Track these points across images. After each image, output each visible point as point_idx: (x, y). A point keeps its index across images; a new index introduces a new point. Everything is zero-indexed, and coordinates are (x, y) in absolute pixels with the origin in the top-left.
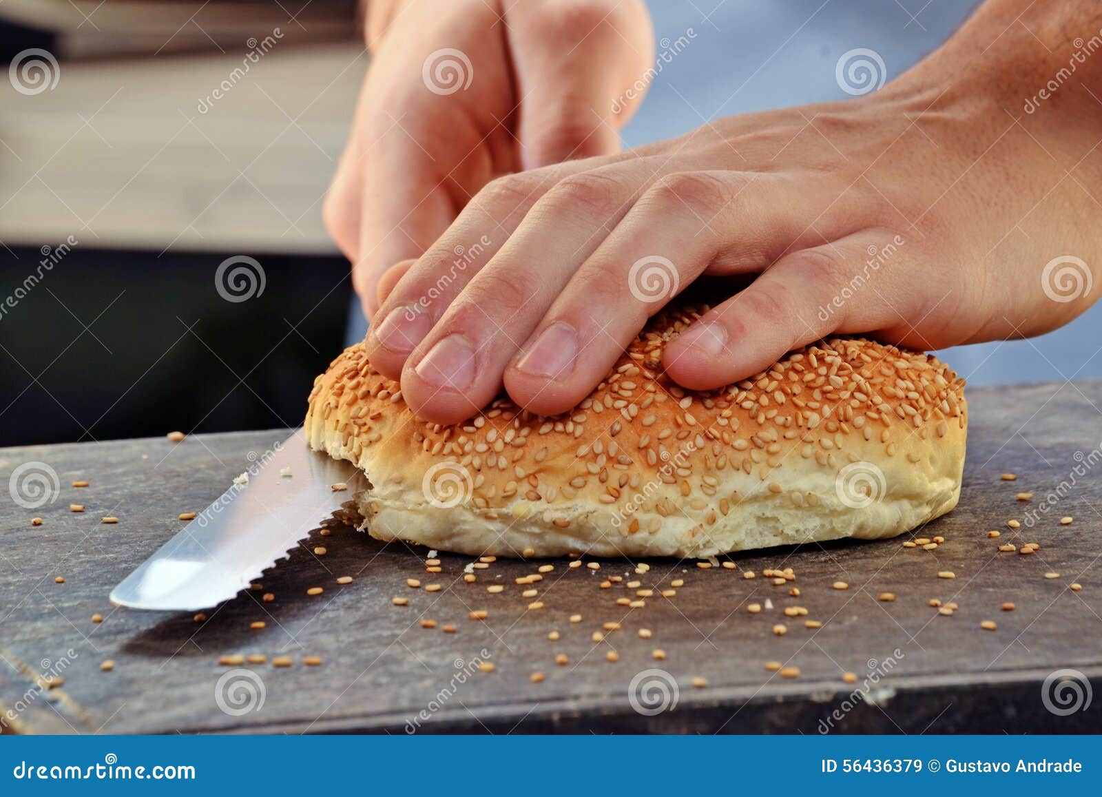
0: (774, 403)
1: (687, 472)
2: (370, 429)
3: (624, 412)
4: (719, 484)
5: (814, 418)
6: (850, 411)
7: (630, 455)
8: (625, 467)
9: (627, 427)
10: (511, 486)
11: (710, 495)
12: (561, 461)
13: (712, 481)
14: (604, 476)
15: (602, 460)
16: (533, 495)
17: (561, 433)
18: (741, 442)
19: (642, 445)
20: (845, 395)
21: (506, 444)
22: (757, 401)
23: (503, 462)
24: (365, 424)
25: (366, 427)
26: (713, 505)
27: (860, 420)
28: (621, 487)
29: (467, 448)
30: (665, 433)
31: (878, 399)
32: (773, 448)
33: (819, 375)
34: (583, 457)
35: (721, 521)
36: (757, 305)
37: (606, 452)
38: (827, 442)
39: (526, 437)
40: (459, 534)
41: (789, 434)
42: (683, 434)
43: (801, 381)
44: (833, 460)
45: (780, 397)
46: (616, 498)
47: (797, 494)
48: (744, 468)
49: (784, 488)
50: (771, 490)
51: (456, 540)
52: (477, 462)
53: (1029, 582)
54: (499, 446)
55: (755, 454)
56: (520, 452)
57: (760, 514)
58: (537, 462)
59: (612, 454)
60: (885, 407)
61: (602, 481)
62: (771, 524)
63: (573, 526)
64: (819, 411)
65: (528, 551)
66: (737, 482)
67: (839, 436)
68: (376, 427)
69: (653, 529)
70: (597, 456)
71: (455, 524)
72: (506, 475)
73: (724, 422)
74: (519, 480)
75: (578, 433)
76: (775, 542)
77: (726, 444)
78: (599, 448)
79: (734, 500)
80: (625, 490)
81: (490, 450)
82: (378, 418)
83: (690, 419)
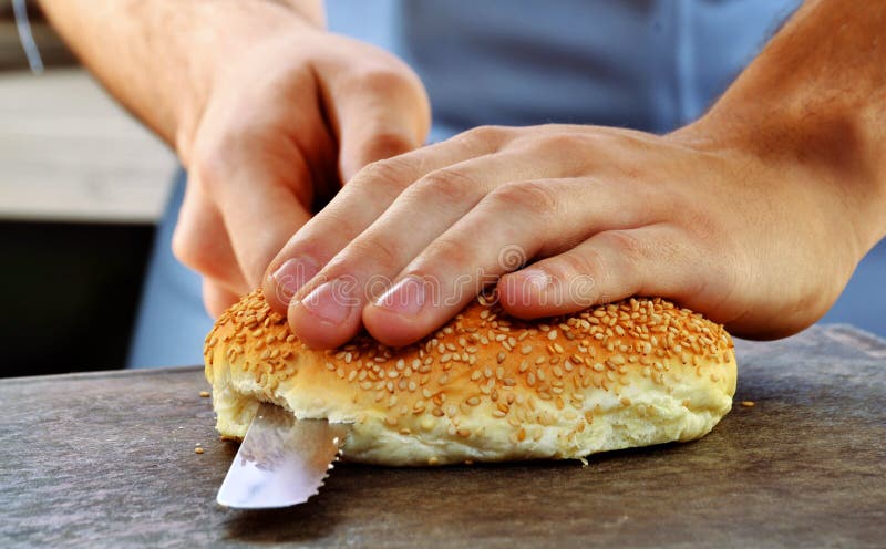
0: (617, 336)
1: (561, 390)
2: (284, 366)
3: (505, 344)
4: (585, 399)
5: (648, 347)
6: (672, 342)
7: (513, 378)
8: (511, 388)
9: (509, 355)
10: (420, 404)
11: (578, 408)
12: (460, 384)
13: (580, 397)
14: (495, 396)
15: (492, 383)
16: (438, 413)
17: (458, 361)
18: (599, 366)
19: (523, 369)
20: (664, 329)
21: (414, 371)
22: (604, 333)
23: (413, 385)
24: (278, 363)
25: (280, 366)
26: (580, 417)
27: (678, 348)
28: (510, 404)
29: (381, 375)
30: (541, 360)
31: (685, 333)
32: (623, 369)
33: (642, 314)
34: (476, 381)
35: (587, 428)
36: (575, 264)
37: (495, 376)
38: (659, 365)
39: (430, 364)
40: (377, 447)
41: (633, 359)
42: (554, 361)
43: (631, 319)
44: (665, 379)
45: (620, 330)
46: (506, 413)
47: (642, 406)
48: (603, 386)
49: (633, 401)
50: (623, 403)
51: (373, 452)
52: (390, 386)
53: (765, 488)
54: (408, 372)
55: (611, 375)
56: (425, 378)
57: (614, 422)
58: (441, 385)
59: (500, 378)
60: (693, 338)
61: (494, 400)
62: (621, 431)
63: (473, 436)
64: (650, 340)
65: (433, 459)
66: (598, 398)
67: (666, 360)
68: (289, 364)
69: (537, 436)
70: (487, 379)
71: (374, 438)
72: (415, 396)
73: (583, 350)
74: (426, 399)
75: (472, 362)
76: (624, 445)
77: (588, 367)
78: (489, 373)
79: (596, 412)
80: (512, 406)
81: (402, 377)
82: (291, 357)
83: (559, 348)
